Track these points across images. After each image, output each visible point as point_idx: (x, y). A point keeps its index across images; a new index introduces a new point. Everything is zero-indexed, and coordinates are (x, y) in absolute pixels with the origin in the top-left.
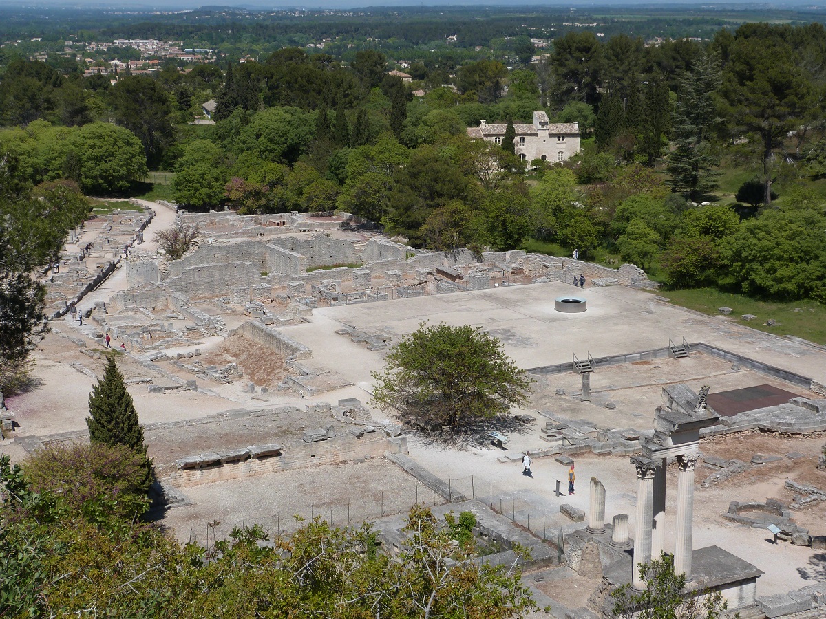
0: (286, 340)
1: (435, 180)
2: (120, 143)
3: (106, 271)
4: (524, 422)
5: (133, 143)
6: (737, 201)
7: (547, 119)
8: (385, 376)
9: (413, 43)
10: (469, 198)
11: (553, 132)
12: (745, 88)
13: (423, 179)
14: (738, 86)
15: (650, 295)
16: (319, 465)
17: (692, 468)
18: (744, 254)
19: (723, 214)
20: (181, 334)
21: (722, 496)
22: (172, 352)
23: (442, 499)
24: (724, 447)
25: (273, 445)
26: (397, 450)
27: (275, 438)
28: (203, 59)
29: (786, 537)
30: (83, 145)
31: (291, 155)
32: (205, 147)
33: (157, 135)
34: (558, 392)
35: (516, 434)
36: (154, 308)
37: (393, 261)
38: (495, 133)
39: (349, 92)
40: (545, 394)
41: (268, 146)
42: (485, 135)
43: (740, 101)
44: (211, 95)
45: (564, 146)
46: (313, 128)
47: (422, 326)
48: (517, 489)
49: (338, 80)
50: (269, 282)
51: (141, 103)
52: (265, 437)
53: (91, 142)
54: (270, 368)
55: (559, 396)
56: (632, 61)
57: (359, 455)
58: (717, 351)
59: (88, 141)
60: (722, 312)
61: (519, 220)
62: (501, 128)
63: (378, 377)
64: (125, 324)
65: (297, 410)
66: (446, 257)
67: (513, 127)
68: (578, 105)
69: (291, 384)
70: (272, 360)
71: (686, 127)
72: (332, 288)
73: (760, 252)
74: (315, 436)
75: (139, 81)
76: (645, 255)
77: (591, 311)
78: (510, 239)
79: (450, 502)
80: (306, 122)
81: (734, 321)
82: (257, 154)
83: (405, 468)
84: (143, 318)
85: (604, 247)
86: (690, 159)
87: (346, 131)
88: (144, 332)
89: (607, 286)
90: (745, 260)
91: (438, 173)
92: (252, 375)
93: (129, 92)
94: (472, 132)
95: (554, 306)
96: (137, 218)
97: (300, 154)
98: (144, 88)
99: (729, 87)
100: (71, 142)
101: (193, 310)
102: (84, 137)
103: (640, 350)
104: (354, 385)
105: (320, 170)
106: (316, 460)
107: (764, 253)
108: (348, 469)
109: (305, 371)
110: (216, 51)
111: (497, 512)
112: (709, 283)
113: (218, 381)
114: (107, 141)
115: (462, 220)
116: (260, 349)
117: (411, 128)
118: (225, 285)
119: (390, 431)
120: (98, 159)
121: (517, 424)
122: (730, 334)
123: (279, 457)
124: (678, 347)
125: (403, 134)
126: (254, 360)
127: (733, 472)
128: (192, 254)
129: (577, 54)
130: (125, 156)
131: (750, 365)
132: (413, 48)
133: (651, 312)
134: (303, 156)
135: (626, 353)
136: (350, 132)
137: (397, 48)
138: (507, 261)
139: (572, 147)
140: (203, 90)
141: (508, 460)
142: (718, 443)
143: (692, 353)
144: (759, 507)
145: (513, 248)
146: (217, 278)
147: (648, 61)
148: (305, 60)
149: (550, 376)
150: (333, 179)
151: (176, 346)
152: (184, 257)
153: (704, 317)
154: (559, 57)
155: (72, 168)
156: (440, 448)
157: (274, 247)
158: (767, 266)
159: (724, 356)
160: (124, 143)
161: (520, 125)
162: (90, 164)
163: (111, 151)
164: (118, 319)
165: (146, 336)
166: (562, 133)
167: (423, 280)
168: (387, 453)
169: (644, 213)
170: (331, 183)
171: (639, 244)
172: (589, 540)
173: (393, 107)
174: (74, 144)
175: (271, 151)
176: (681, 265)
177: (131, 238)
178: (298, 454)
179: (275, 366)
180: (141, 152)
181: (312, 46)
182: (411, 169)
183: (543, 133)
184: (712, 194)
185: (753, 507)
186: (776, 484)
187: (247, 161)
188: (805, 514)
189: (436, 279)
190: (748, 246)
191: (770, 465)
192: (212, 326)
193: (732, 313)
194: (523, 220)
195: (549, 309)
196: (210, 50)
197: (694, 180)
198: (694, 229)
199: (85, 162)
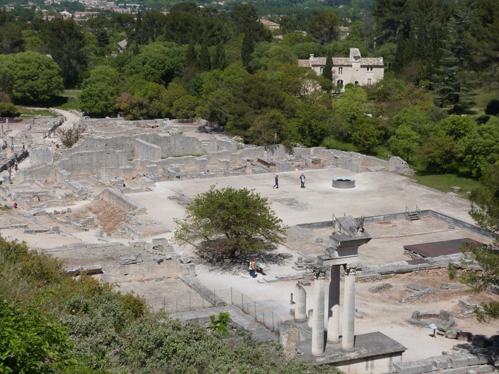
0: (129, 201)
1: (261, 95)
2: (43, 67)
3: (20, 157)
4: (284, 258)
5: (53, 67)
6: (486, 113)
7: (359, 54)
8: (184, 222)
9: (292, 2)
10: (286, 108)
11: (364, 64)
12: (487, 29)
13: (253, 94)
14: (482, 27)
15: (404, 178)
16: (130, 281)
17: (353, 273)
18: (473, 149)
19: (464, 121)
20: (60, 198)
21: (412, 308)
22: (50, 210)
23: (210, 304)
24: (425, 278)
25: (97, 266)
26: (187, 273)
27: (100, 262)
28: (131, 12)
29: (442, 333)
30: (16, 67)
31: (167, 77)
32: (106, 71)
33: (74, 62)
34: (317, 241)
35: (276, 265)
36: (46, 181)
37: (226, 152)
38: (321, 64)
39: (217, 33)
40: (308, 242)
41: (151, 71)
42: (313, 66)
43: (483, 39)
44: (126, 36)
45: (372, 74)
46: (184, 58)
47: (212, 188)
48: (265, 299)
49: (209, 23)
50: (133, 165)
51: (62, 38)
52: (93, 261)
53: (22, 65)
54: (117, 220)
55: (318, 243)
56: (434, 13)
57: (160, 276)
58: (440, 216)
59: (19, 65)
60: (452, 190)
61: (321, 124)
62: (323, 61)
63: (179, 222)
64: (22, 191)
65: (121, 245)
66: (266, 150)
67: (331, 60)
68: (390, 46)
69: (127, 230)
70: (119, 216)
71: (450, 59)
72: (178, 170)
73: (484, 147)
74: (127, 261)
75: (61, 22)
76: (408, 151)
77: (358, 187)
78: (315, 138)
79: (215, 306)
80: (179, 54)
81: (460, 196)
82: (142, 76)
83: (190, 284)
84: (37, 187)
85: (385, 146)
86: (453, 82)
87: (209, 60)
88: (34, 196)
89: (376, 171)
90: (474, 153)
91: (263, 89)
92: (104, 225)
93: (53, 30)
94: (302, 63)
95: (331, 183)
96: (52, 121)
97: (175, 77)
98: (65, 27)
99: (475, 27)
100: (7, 65)
101: (73, 182)
102: (16, 61)
103: (385, 214)
104: (171, 232)
105: (188, 89)
106: (128, 278)
107: (487, 148)
108: (151, 284)
109: (139, 222)
110: (142, 6)
111: (245, 312)
112: (453, 171)
113: (78, 229)
114: (33, 65)
115: (278, 123)
116: (113, 208)
117: (257, 59)
118: (99, 166)
119: (182, 260)
120: (26, 78)
121: (279, 259)
122: (454, 205)
123: (101, 275)
124: (412, 213)
125: (250, 64)
126: (108, 216)
127: (424, 293)
128: (80, 145)
129: (393, 7)
130: (46, 76)
131: (462, 226)
132: (292, 6)
133: (401, 189)
134: (176, 79)
135: (373, 215)
136: (211, 61)
137: (280, 5)
138: (311, 154)
139: (377, 75)
140: (120, 32)
141: (265, 281)
142: (422, 276)
143: (422, 217)
144: (435, 316)
145: (317, 145)
146: (95, 161)
147: (446, 13)
148: (198, 12)
149: (316, 230)
150: (195, 95)
151: (55, 206)
152: (73, 147)
153: (439, 194)
154: (380, 10)
155: (6, 84)
156: (220, 273)
157: (140, 140)
158: (489, 157)
159: (445, 219)
160: (46, 66)
161: (340, 58)
162: (20, 82)
163: (36, 73)
164: (19, 188)
165: (36, 199)
166: (371, 64)
167: (243, 165)
168: (180, 275)
169: (412, 121)
170: (194, 98)
171: (404, 143)
172: (293, 327)
173: (244, 43)
174: (8, 67)
175: (153, 74)
176: (430, 157)
177: (44, 135)
178: (114, 273)
179: (121, 220)
180: (60, 74)
181: (216, 3)
182: (245, 87)
183: (356, 65)
184: (472, 109)
185: (430, 316)
186: (454, 302)
187: (134, 81)
188: (467, 321)
189: (252, 164)
190: (477, 143)
191: (454, 290)
192: (83, 193)
193: (460, 191)
194: (325, 125)
195: (328, 186)
196: (138, 5)
197: (457, 98)
198: (443, 132)
199: (16, 80)
